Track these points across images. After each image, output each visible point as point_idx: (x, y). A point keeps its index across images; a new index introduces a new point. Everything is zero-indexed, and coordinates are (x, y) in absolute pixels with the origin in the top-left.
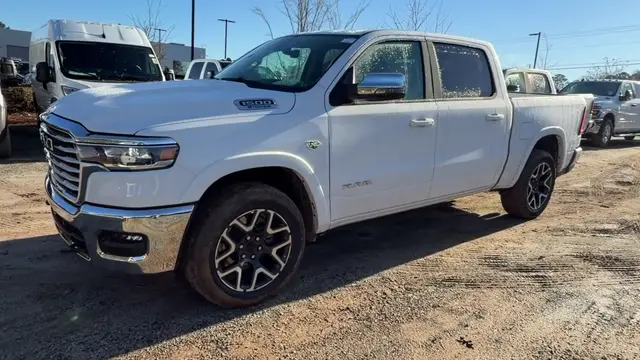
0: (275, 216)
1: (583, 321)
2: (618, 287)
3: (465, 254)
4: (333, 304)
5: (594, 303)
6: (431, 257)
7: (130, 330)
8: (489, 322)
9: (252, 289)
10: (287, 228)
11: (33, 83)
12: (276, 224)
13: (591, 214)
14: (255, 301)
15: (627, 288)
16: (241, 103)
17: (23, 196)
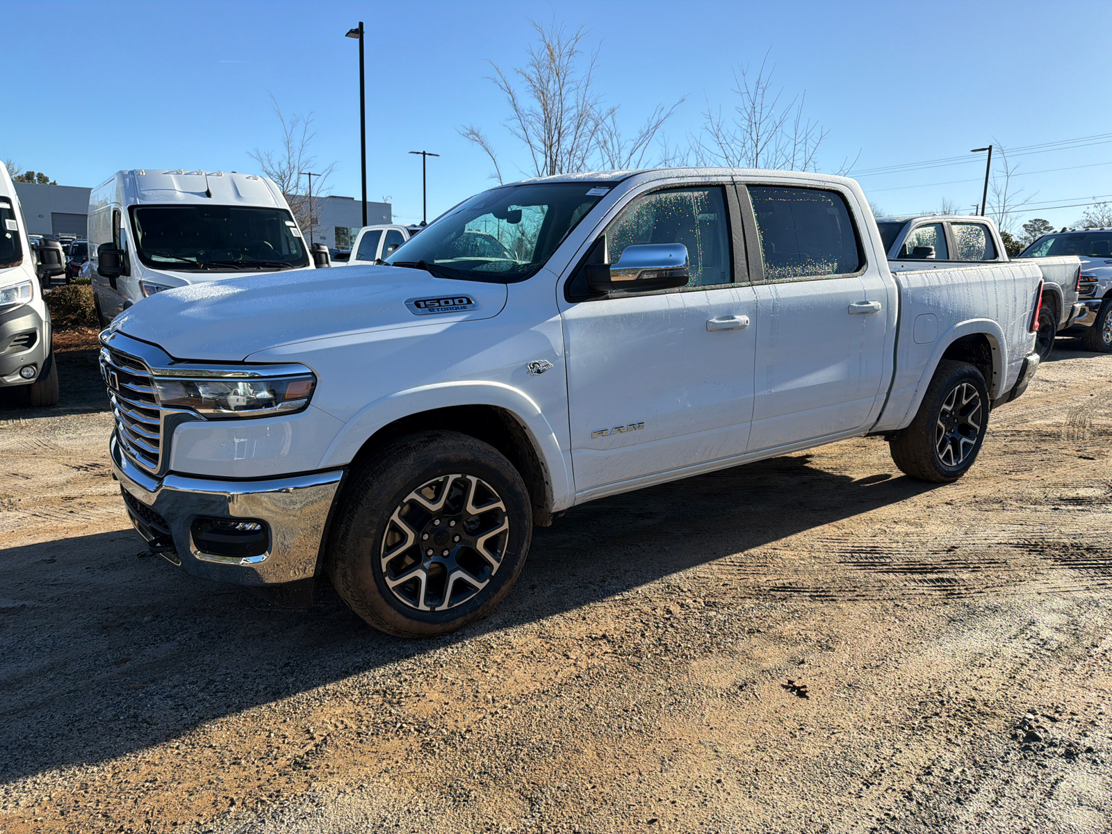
0: (479, 486)
1: (1008, 652)
2: (1082, 595)
3: (818, 545)
4: (581, 629)
5: (1032, 623)
6: (755, 551)
7: (245, 677)
8: (842, 655)
9: (444, 607)
10: (500, 505)
11: (94, 276)
12: (482, 497)
13: (1059, 471)
14: (450, 626)
15: (1096, 596)
16: (417, 304)
17: (79, 468)
